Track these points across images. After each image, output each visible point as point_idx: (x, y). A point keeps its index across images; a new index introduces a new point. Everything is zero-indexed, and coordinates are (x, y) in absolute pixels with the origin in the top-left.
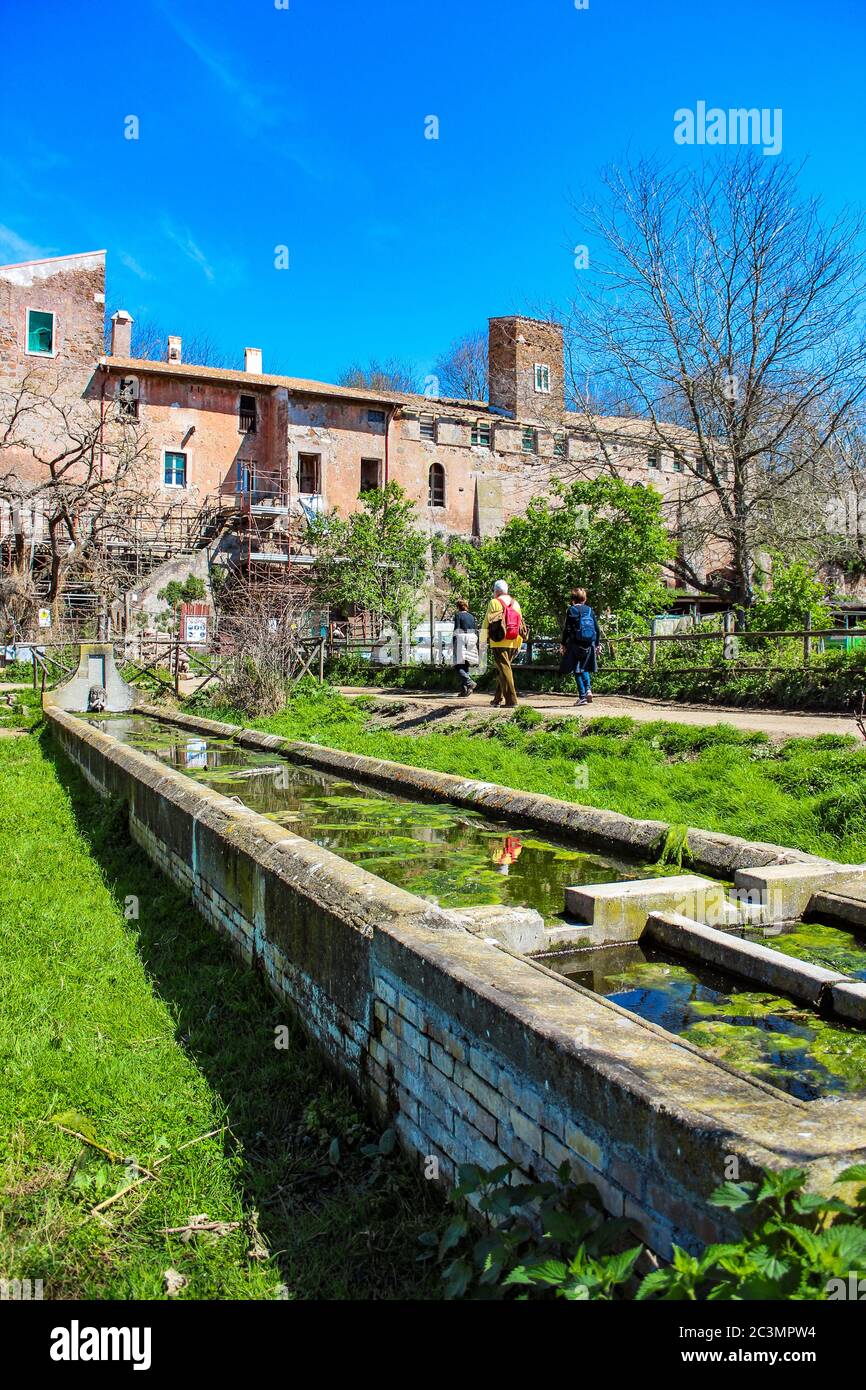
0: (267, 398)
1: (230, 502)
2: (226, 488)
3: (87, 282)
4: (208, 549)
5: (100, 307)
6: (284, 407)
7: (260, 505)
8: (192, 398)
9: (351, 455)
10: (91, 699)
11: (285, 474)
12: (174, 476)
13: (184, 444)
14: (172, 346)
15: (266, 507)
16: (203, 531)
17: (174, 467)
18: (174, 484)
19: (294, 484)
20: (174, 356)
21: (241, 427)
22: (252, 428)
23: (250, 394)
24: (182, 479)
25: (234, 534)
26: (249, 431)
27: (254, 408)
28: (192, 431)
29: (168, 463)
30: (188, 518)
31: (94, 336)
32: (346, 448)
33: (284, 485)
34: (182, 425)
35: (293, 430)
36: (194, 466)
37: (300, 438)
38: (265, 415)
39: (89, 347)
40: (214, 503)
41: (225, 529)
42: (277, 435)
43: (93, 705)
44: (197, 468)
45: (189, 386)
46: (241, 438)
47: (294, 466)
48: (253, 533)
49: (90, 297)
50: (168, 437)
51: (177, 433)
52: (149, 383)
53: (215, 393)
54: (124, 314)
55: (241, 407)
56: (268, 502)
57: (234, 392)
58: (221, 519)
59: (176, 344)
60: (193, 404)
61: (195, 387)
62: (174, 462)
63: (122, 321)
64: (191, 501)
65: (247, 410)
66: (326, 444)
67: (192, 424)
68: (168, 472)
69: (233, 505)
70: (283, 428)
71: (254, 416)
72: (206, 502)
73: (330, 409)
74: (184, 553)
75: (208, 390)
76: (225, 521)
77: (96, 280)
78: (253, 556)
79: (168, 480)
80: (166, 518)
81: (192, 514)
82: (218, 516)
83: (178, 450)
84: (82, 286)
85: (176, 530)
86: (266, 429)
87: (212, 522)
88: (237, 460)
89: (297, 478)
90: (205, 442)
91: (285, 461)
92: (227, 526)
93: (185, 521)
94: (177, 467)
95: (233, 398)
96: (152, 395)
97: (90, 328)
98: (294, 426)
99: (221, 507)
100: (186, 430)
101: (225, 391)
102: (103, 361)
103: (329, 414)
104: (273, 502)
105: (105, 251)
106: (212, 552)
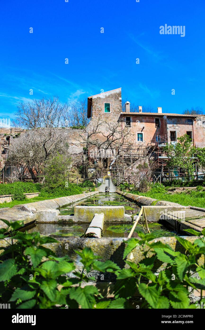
0: (162, 118)
1: (154, 144)
2: (153, 141)
3: (117, 95)
4: (148, 156)
5: (120, 101)
6: (166, 120)
7: (161, 145)
8: (143, 120)
9: (184, 131)
10: (106, 189)
11: (167, 137)
12: (140, 139)
13: (142, 131)
14: (140, 108)
15: (163, 145)
16: (147, 152)
17: (140, 137)
18: (140, 141)
19: (169, 139)
20: (140, 111)
21: (156, 126)
22: (158, 126)
23: (158, 118)
24: (142, 139)
25: (155, 152)
26: (158, 127)
27: (159, 121)
28: (144, 128)
29: (138, 136)
30: (144, 149)
31: (119, 107)
32: (182, 129)
33: (167, 139)
34: (141, 127)
35: (168, 126)
36: (144, 136)
37: (170, 128)
38: (162, 122)
39: (118, 110)
40: (149, 145)
41: (153, 151)
42: (165, 127)
43: (106, 191)
44: (145, 137)
45: (143, 117)
46: (156, 129)
47: (169, 134)
48: (159, 152)
49: (118, 99)
50: (138, 129)
51: (140, 129)
52: (133, 117)
53: (149, 118)
54: (128, 102)
55: (156, 121)
56: (163, 144)
57: (153, 117)
58: (152, 149)
59: (141, 108)
60: (144, 121)
61: (144, 117)
62: (140, 135)
63: (128, 104)
64: (144, 145)
65: (157, 122)
66: (177, 128)
67: (143, 126)
68: (138, 138)
69: (155, 145)
70: (166, 125)
71: (159, 123)
72: (148, 145)
73: (177, 120)
74: (143, 157)
75: (147, 118)
76: (153, 149)
77: (119, 95)
78: (159, 157)
79: (138, 140)
80: (138, 149)
81: (144, 148)
82: (151, 148)
83: (140, 132)
84: (116, 96)
85: (141, 152)
86: (162, 126)
87: (149, 149)
88: (155, 134)
89: (170, 137)
90: (147, 130)
91: (167, 133)
92: (153, 150)
93: (143, 150)
94: (140, 136)
95: (153, 119)
96: (134, 120)
97: (118, 106)
98: (168, 125)
99: (151, 146)
100: (142, 128)
101: (151, 117)
102: (122, 113)
103: (177, 121)
104: (164, 144)
105: (121, 88)
106: (149, 157)
